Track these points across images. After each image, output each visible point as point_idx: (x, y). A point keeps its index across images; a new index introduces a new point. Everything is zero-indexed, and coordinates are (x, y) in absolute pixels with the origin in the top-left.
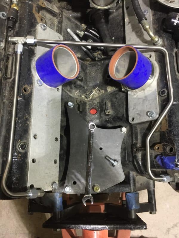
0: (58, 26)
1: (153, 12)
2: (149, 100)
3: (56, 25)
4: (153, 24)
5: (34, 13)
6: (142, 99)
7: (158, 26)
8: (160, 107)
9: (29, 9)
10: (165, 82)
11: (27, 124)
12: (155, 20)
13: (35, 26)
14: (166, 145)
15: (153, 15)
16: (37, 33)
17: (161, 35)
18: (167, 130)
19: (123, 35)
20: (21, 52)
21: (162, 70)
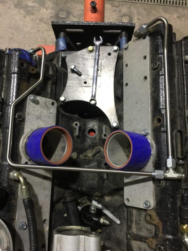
0: (131, 222)
1: (13, 225)
2: (35, 115)
3: (134, 223)
4: (16, 206)
5: (160, 222)
6: (41, 120)
7: (11, 200)
8: (25, 106)
9: (167, 226)
10: (16, 129)
11: (154, 88)
12: (12, 210)
13: (157, 204)
14: (25, 70)
15: (14, 219)
16: (154, 195)
17: (9, 187)
18: (22, 82)
19: (53, 214)
20: (168, 158)
21: (17, 143)
